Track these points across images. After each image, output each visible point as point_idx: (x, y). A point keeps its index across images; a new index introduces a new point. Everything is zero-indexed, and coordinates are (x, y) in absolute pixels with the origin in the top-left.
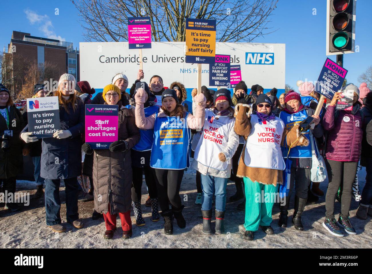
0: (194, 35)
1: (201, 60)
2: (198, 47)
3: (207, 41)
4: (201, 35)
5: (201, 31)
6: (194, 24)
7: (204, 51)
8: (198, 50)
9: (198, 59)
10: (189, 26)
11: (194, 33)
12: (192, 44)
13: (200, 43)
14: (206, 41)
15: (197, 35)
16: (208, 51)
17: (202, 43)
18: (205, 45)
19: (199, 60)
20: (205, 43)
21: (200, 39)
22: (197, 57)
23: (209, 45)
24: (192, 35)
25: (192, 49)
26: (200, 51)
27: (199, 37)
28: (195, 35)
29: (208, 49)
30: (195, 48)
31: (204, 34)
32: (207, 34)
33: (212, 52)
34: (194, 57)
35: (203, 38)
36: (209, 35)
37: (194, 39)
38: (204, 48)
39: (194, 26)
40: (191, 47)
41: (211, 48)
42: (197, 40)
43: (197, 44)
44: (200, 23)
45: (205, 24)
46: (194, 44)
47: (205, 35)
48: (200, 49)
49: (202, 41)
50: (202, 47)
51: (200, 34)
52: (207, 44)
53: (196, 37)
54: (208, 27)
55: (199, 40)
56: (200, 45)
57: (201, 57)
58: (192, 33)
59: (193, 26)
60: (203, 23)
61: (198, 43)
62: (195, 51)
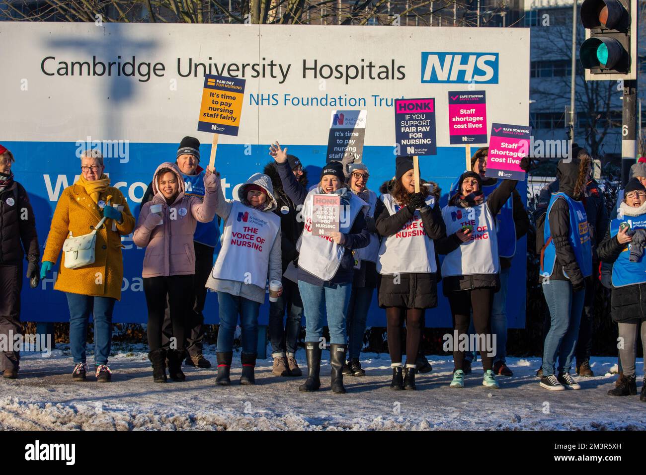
0: (213, 96)
1: (219, 129)
2: (217, 112)
3: (230, 106)
4: (223, 97)
5: (223, 92)
6: (216, 83)
7: (224, 118)
8: (216, 116)
9: (214, 127)
10: (209, 84)
11: (213, 94)
12: (210, 108)
13: (221, 107)
14: (228, 105)
15: (218, 96)
16: (230, 119)
17: (222, 107)
18: (226, 110)
19: (215, 129)
20: (226, 108)
21: (221, 102)
22: (214, 124)
23: (232, 111)
24: (211, 96)
25: (208, 114)
26: (219, 117)
27: (220, 100)
28: (215, 96)
29: (230, 116)
30: (213, 112)
31: (227, 96)
32: (231, 97)
33: (235, 120)
34: (210, 124)
35: (225, 101)
36: (234, 98)
37: (213, 101)
38: (225, 114)
39: (216, 84)
40: (207, 111)
41: (234, 115)
42: (217, 103)
43: (216, 109)
44: (224, 82)
45: (230, 83)
46: (212, 108)
47: (229, 97)
48: (220, 115)
49: (223, 105)
50: (222, 113)
51: (222, 95)
52: (229, 109)
53: (216, 99)
54: (234, 87)
55: (219, 103)
56: (219, 110)
57: (219, 126)
58: (211, 93)
59: (213, 84)
60: (227, 82)
61: (218, 106)
62: (211, 116)
